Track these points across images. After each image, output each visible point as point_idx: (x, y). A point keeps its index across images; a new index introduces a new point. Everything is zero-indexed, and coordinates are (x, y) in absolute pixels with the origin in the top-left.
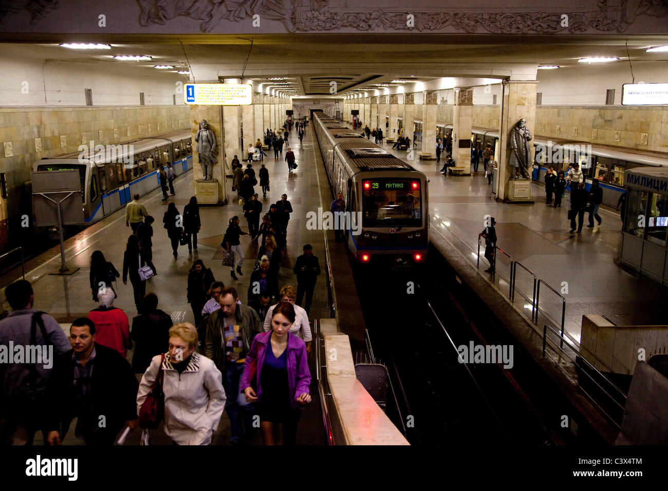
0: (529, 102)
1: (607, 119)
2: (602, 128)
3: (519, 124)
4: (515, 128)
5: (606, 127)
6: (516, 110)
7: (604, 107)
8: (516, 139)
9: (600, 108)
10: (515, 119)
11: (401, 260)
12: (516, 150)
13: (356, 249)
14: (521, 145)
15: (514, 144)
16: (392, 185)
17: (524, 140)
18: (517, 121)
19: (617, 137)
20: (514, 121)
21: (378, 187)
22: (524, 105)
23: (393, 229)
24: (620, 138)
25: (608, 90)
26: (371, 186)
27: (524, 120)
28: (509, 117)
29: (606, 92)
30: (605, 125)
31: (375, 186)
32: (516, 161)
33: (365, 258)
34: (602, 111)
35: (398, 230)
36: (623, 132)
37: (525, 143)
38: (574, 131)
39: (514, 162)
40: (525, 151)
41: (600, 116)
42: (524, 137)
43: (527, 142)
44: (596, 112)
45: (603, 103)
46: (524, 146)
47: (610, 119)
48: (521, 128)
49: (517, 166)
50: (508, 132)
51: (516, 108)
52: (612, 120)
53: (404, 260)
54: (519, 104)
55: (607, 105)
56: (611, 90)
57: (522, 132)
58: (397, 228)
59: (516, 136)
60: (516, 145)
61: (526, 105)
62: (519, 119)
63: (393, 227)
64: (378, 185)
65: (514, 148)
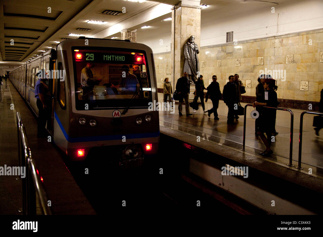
0: (196, 23)
1: (228, 52)
2: (225, 58)
3: (190, 40)
4: (187, 43)
5: (228, 58)
6: (186, 29)
7: (225, 44)
8: (188, 52)
9: (222, 46)
10: (186, 37)
11: (131, 151)
12: (189, 60)
13: (67, 141)
14: (193, 57)
15: (187, 55)
16: (112, 57)
17: (194, 53)
18: (187, 38)
19: (237, 62)
20: (185, 38)
21: (93, 60)
22: (192, 25)
23: (117, 112)
24: (240, 63)
25: (227, 33)
26: (84, 57)
27: (193, 37)
28: (182, 35)
29: (226, 34)
30: (227, 57)
31: (90, 58)
32: (189, 69)
33: (81, 153)
34: (224, 48)
35: (124, 113)
36: (242, 59)
37: (195, 55)
38: (202, 64)
39: (188, 70)
40: (195, 62)
41: (223, 51)
42: (194, 50)
43: (197, 55)
44: (220, 49)
45: (224, 42)
46: (195, 57)
47: (231, 51)
48: (192, 43)
49: (190, 73)
50: (182, 47)
51: (186, 27)
52: (233, 52)
53: (134, 152)
54: (189, 24)
55: (228, 43)
56: (230, 33)
57: (193, 46)
58: (122, 111)
59: (188, 49)
60: (189, 56)
61: (194, 25)
62: (189, 36)
63: (117, 109)
64: (93, 57)
65: (188, 59)
